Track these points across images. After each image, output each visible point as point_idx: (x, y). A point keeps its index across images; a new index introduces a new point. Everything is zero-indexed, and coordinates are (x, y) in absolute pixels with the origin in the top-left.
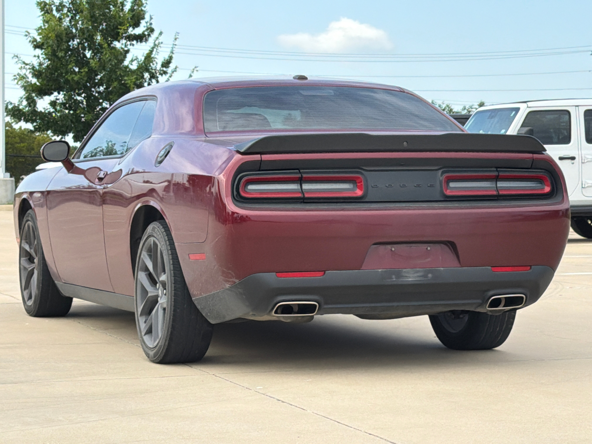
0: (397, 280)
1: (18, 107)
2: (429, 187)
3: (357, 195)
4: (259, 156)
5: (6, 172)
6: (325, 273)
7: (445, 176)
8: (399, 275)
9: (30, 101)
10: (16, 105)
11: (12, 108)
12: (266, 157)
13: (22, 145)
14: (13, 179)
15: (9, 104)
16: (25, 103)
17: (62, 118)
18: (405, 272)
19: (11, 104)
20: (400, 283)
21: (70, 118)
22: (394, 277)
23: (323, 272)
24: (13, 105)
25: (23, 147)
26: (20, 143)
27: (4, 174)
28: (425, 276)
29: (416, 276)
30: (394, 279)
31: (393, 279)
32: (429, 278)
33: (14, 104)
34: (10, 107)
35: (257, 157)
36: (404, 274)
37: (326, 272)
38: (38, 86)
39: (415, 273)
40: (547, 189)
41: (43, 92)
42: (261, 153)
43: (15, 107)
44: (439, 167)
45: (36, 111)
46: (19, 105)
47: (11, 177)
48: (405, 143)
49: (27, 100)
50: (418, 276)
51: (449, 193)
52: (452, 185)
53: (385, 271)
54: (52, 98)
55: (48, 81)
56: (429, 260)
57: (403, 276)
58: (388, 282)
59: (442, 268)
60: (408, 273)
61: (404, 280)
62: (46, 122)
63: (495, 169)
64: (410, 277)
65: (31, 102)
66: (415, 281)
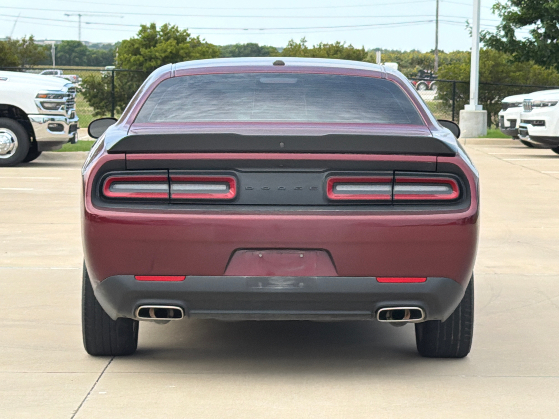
0: (263, 288)
1: (496, 37)
2: (310, 190)
3: (227, 197)
4: (124, 155)
5: (479, 104)
6: (185, 278)
7: (330, 179)
8: (266, 283)
9: (506, 30)
10: (495, 35)
11: (490, 39)
12: (130, 156)
13: (518, 74)
14: (485, 111)
15: (487, 34)
16: (503, 33)
17: (541, 47)
18: (272, 280)
19: (489, 33)
20: (266, 291)
21: (550, 48)
22: (260, 284)
23: (184, 277)
24: (491, 35)
25: (519, 76)
26: (514, 72)
27: (476, 106)
28: (296, 284)
29: (285, 285)
30: (261, 287)
31: (259, 286)
32: (301, 287)
33: (493, 33)
34: (488, 37)
35: (122, 156)
36: (273, 282)
37: (187, 276)
38: (518, 15)
39: (284, 281)
40: (454, 195)
41: (522, 21)
42: (126, 152)
43: (493, 36)
44: (325, 169)
45: (515, 41)
46: (497, 34)
47: (484, 109)
48: (282, 144)
49: (504, 30)
50: (289, 285)
51: (333, 196)
52: (339, 188)
53: (251, 278)
54: (533, 26)
55: (528, 9)
56: (302, 267)
57: (269, 284)
58: (254, 289)
59: (316, 277)
60: (277, 280)
61: (271, 288)
62: (525, 52)
63: (392, 172)
64: (277, 285)
65: (509, 32)
66: (284, 289)
